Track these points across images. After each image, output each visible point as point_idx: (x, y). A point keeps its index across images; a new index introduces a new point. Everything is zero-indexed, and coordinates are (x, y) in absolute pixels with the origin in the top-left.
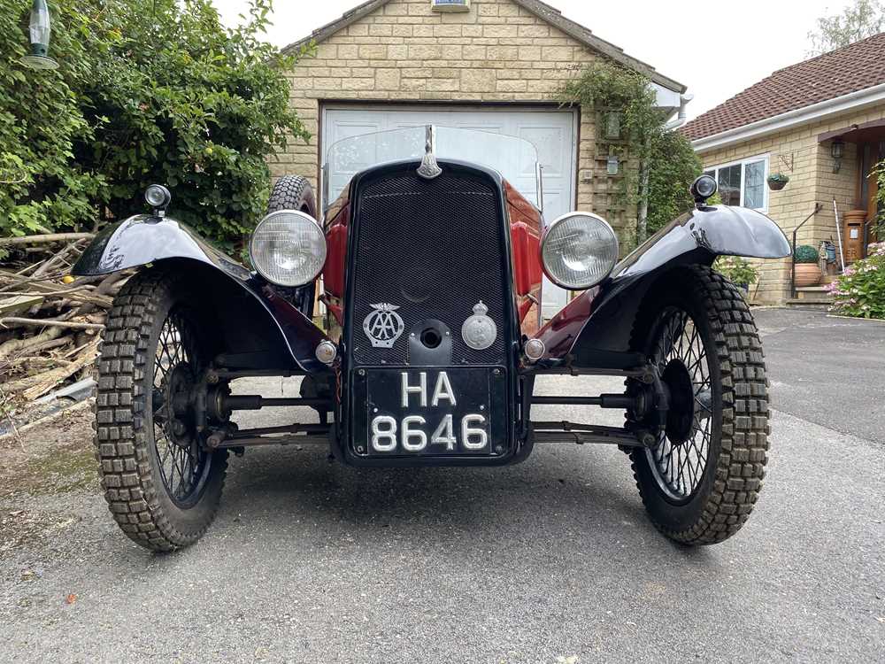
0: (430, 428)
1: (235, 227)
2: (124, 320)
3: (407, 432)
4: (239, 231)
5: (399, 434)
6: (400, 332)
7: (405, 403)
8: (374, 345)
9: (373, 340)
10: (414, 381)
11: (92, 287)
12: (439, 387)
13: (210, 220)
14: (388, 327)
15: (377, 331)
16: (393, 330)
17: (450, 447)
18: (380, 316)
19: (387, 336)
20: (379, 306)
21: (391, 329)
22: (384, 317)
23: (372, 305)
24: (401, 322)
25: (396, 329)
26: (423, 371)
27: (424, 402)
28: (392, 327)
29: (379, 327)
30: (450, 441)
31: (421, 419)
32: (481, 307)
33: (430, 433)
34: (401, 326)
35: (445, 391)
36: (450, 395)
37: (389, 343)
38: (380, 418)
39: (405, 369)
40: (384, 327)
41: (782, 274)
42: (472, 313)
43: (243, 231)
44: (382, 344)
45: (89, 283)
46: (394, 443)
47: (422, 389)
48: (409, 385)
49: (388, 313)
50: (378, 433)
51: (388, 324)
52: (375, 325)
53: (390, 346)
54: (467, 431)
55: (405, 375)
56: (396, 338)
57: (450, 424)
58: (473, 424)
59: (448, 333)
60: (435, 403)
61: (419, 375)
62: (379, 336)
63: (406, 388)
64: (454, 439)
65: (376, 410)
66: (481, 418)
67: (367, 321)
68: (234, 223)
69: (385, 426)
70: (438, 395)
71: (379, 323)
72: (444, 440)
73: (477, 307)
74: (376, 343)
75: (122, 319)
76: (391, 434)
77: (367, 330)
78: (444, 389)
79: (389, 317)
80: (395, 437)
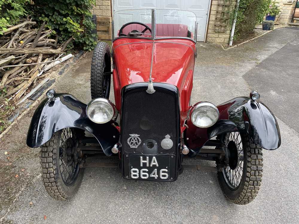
0: (149, 173)
1: (79, 11)
2: (47, 148)
3: (142, 173)
4: (81, 12)
5: (139, 174)
6: (140, 143)
7: (142, 165)
8: (131, 147)
9: (131, 146)
10: (145, 159)
11: (31, 43)
12: (153, 161)
13: (70, 8)
14: (136, 142)
15: (132, 143)
16: (138, 142)
17: (156, 178)
18: (133, 138)
19: (135, 145)
20: (132, 135)
21: (137, 142)
22: (134, 138)
23: (130, 135)
24: (140, 140)
25: (139, 142)
26: (147, 156)
27: (148, 165)
28: (137, 141)
29: (132, 142)
30: (156, 176)
31: (147, 170)
32: (168, 136)
33: (149, 174)
34: (140, 142)
35: (155, 162)
36: (156, 164)
37: (136, 147)
38: (133, 169)
39: (142, 155)
40: (134, 142)
41: (290, 12)
42: (165, 138)
43: (83, 13)
44: (134, 147)
45: (29, 42)
46: (138, 176)
47: (147, 162)
48: (143, 160)
49: (136, 137)
50: (133, 173)
51: (136, 140)
52: (131, 141)
53: (137, 147)
54: (162, 174)
55: (141, 157)
56: (138, 145)
57: (156, 172)
58: (163, 172)
59: (156, 144)
60: (151, 166)
61: (146, 158)
62: (133, 145)
63: (142, 161)
64: (157, 176)
65: (132, 167)
66: (166, 170)
67: (129, 139)
68: (79, 9)
69: (135, 172)
70: (153, 163)
71: (133, 140)
72: (154, 176)
73: (166, 136)
74: (132, 147)
75: (46, 148)
76: (137, 174)
77: (128, 143)
78: (154, 162)
79: (136, 138)
80: (138, 175)
